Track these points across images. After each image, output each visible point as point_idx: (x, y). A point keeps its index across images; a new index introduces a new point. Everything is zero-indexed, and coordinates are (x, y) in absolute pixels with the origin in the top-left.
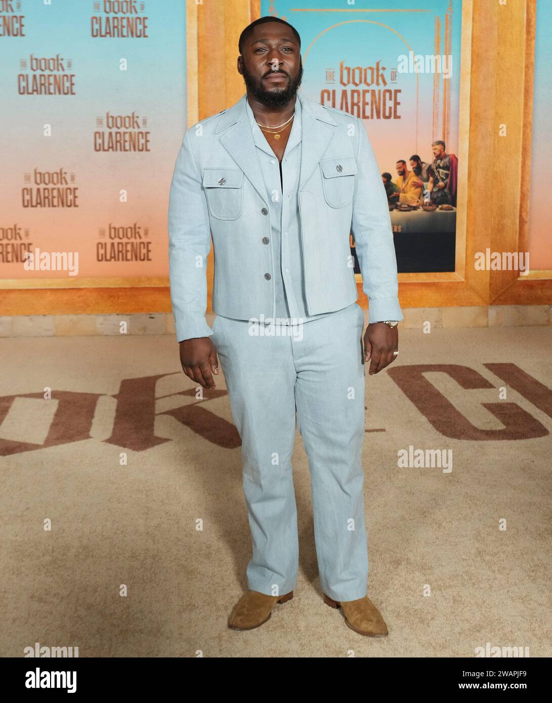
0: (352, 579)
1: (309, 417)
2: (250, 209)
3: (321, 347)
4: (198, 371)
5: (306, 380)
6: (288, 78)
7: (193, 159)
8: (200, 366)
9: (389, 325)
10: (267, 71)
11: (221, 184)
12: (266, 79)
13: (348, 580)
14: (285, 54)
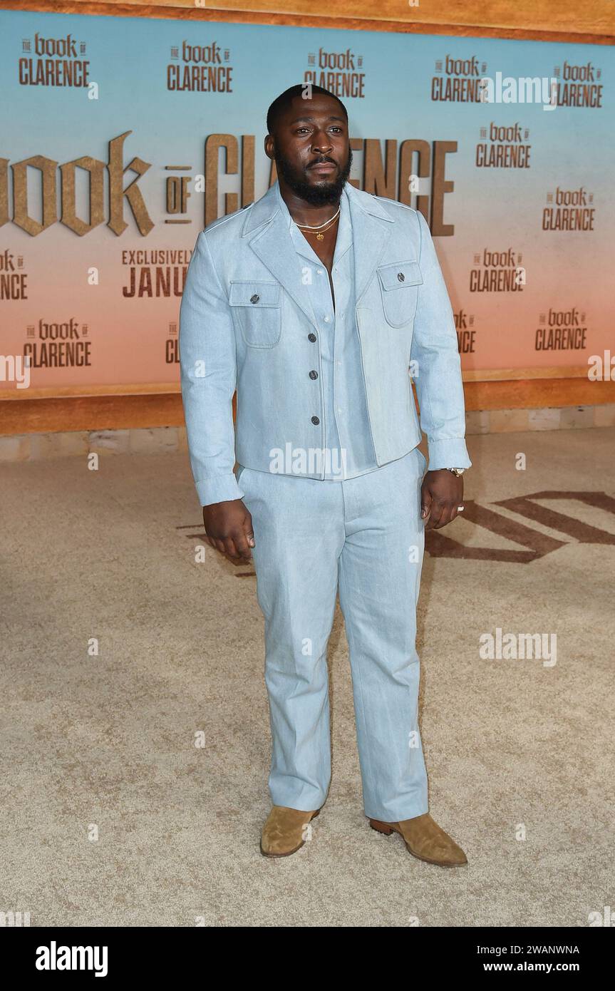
0: (412, 791)
1: (359, 591)
2: (293, 334)
3: (379, 506)
4: (231, 543)
5: (358, 546)
6: (337, 169)
7: (215, 271)
8: (234, 537)
9: (454, 473)
10: (312, 159)
11: (254, 303)
12: (310, 169)
13: (407, 793)
14: (334, 138)
